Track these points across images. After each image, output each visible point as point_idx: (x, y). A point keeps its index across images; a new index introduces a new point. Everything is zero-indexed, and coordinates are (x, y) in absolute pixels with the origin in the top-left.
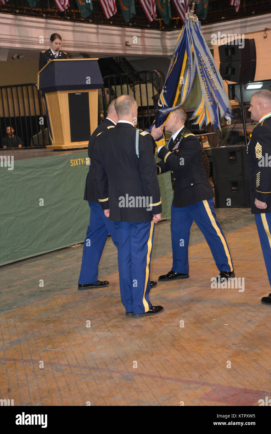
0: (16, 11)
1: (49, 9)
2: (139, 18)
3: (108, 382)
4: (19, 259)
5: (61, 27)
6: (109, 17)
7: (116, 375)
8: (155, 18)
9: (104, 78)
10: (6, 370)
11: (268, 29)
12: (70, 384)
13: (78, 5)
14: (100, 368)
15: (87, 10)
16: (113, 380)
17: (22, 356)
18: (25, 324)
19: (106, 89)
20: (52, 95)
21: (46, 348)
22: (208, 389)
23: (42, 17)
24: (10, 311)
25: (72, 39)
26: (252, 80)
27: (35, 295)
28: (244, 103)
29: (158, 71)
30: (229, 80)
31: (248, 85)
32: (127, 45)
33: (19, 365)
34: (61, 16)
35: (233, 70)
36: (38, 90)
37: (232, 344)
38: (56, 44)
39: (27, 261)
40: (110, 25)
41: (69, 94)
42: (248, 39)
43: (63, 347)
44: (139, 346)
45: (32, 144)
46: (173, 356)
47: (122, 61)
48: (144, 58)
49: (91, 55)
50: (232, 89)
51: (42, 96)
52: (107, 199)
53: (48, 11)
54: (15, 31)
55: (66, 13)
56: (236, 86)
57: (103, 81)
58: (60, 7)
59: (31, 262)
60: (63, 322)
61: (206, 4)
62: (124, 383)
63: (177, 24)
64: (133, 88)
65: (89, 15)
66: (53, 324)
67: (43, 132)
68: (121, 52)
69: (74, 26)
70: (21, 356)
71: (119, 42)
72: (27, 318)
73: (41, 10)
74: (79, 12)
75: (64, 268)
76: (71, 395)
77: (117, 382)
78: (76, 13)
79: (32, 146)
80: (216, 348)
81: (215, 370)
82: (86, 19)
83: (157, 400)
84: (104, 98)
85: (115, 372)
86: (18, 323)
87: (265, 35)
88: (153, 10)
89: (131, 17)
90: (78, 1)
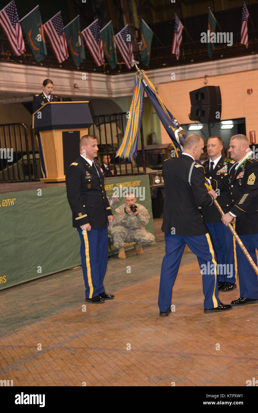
1: (3, 53)
2: (88, 62)
5: (15, 70)
6: (61, 62)
8: (103, 63)
11: (208, 76)
13: (33, 50)
15: (42, 55)
25: (25, 81)
32: (75, 87)
40: (59, 68)
53: (2, 55)
58: (17, 52)
61: (148, 52)
63: (121, 68)
65: (41, 59)
68: (70, 94)
69: (27, 69)
71: (68, 84)
74: (34, 56)
87: (206, 81)
88: (101, 56)
89: (82, 62)
90: (32, 46)
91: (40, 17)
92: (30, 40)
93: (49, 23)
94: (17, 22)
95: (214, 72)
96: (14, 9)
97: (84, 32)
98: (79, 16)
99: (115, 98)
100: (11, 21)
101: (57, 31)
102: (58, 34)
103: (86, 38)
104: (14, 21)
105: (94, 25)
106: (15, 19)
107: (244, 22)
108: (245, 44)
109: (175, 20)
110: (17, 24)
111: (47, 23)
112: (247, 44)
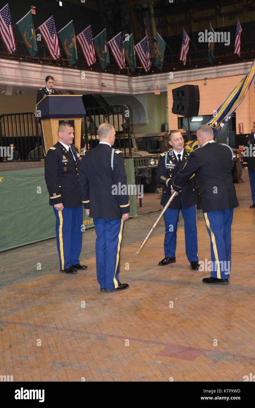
0: (20, 59)
1: (45, 58)
2: (113, 66)
3: (86, 341)
4: (18, 246)
5: (54, 71)
6: (90, 65)
7: (93, 336)
8: (124, 67)
9: (86, 110)
10: (9, 331)
11: (207, 78)
12: (57, 343)
13: (67, 55)
14: (80, 331)
15: (74, 60)
16: (90, 340)
17: (21, 321)
18: (22, 295)
19: (87, 118)
20: (46, 122)
21: (39, 315)
22: (163, 347)
23: (39, 63)
24: (11, 285)
25: (62, 81)
26: (196, 115)
27: (30, 274)
28: (191, 131)
29: (127, 106)
30: (180, 114)
31: (193, 118)
32: (102, 86)
33: (18, 327)
34: (54, 63)
35: (183, 108)
36: (36, 118)
37: (181, 313)
38: (50, 83)
39: (24, 247)
40: (90, 70)
41: (59, 121)
42: (194, 85)
43: (52, 314)
44: (110, 314)
45: (29, 158)
46: (136, 322)
47: (98, 97)
48: (115, 96)
49: (76, 92)
50: (180, 120)
51: (39, 122)
52: (88, 201)
53: (44, 59)
54: (19, 73)
55: (57, 61)
56: (184, 119)
57: (85, 112)
58: (53, 56)
59: (27, 248)
60: (52, 295)
61: (162, 58)
62: (98, 342)
63: (140, 71)
64: (107, 117)
65: (75, 63)
66: (44, 296)
67: (38, 149)
68: (98, 91)
69: (63, 71)
70: (19, 321)
71: (97, 84)
72: (24, 291)
73: (39, 58)
74: (68, 60)
75: (53, 253)
76: (58, 351)
77: (94, 341)
78: (65, 61)
79: (29, 160)
80: (168, 316)
81: (168, 333)
82: (73, 65)
83: (124, 355)
84: (86, 124)
85: (92, 334)
86: (17, 295)
87: (205, 83)
88: (123, 61)
89: (107, 65)
90: (67, 52)
91: (74, 29)
92: (65, 48)
93: (81, 34)
94: (55, 33)
95: (214, 76)
96: (53, 23)
97: (111, 42)
98: (106, 29)
99: (135, 95)
100: (50, 32)
101: (87, 41)
102: (88, 43)
103: (111, 47)
104: (53, 32)
105: (118, 37)
106: (53, 30)
107: (238, 36)
108: (238, 53)
109: (183, 33)
110: (54, 35)
111: (80, 34)
112: (239, 53)
